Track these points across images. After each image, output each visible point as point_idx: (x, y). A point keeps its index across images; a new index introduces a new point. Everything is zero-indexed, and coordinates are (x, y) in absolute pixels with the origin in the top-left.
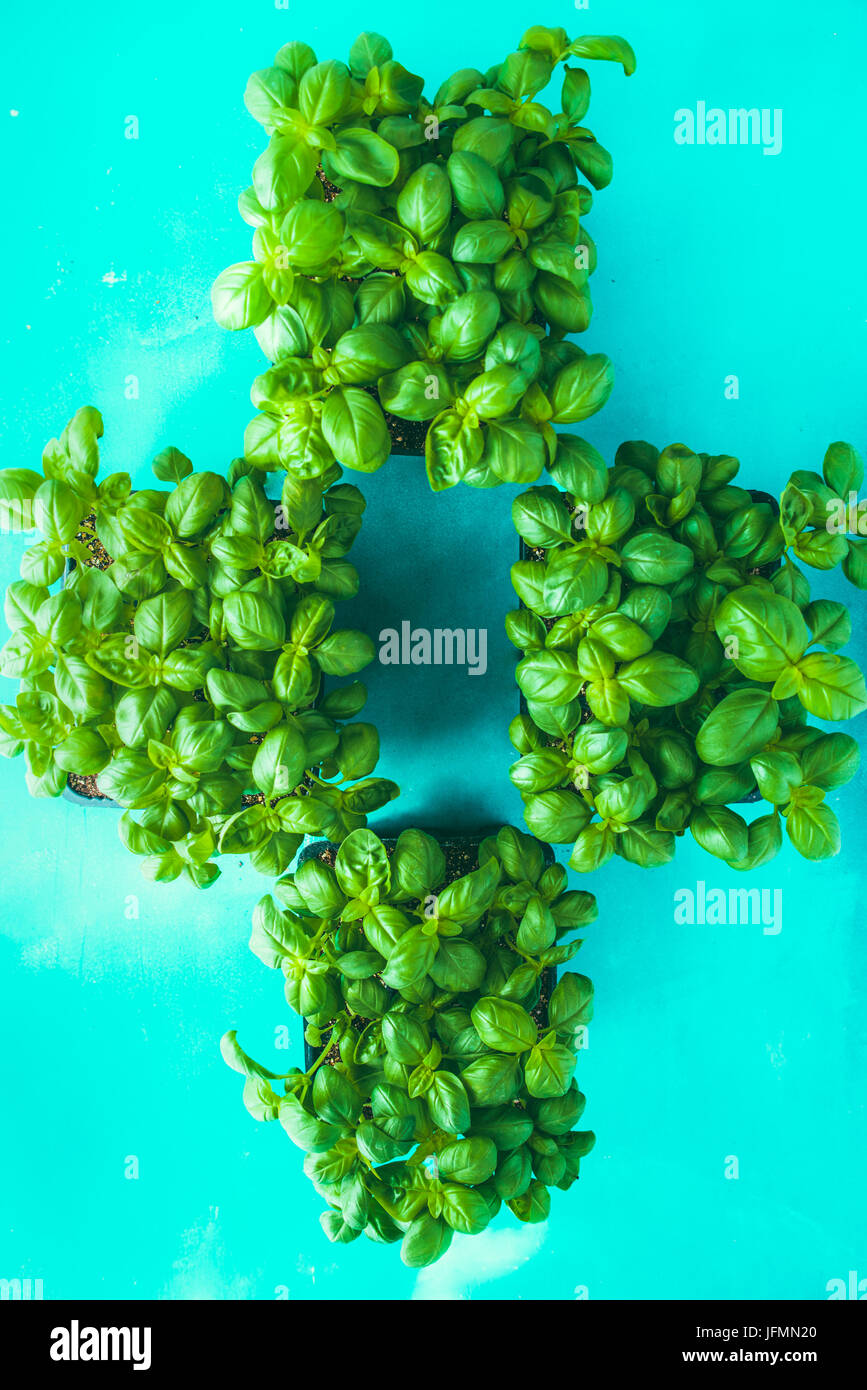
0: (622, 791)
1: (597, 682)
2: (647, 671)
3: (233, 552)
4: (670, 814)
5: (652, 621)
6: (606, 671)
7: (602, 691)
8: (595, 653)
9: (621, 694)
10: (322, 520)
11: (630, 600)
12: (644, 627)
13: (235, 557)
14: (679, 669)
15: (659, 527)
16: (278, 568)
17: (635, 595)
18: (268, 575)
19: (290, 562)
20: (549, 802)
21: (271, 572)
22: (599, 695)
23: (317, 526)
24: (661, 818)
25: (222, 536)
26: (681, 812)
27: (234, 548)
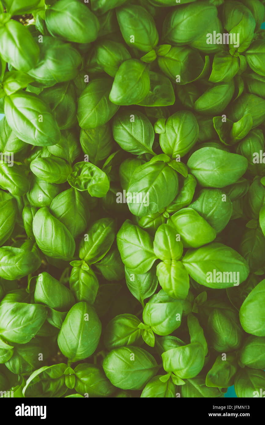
0: (183, 353)
1: (166, 261)
2: (207, 258)
3: (46, 169)
4: (218, 373)
5: (216, 217)
6: (175, 253)
7: (169, 270)
8: (169, 237)
9: (183, 273)
10: (110, 154)
11: (201, 199)
12: (209, 220)
13: (48, 173)
14: (233, 260)
15: (220, 143)
16: (83, 183)
17: (205, 195)
18: (76, 188)
19: (92, 178)
20: (123, 356)
21: (77, 186)
22: (166, 272)
23: (107, 157)
24: (211, 376)
25: (40, 157)
26: (228, 372)
27: (48, 166)
